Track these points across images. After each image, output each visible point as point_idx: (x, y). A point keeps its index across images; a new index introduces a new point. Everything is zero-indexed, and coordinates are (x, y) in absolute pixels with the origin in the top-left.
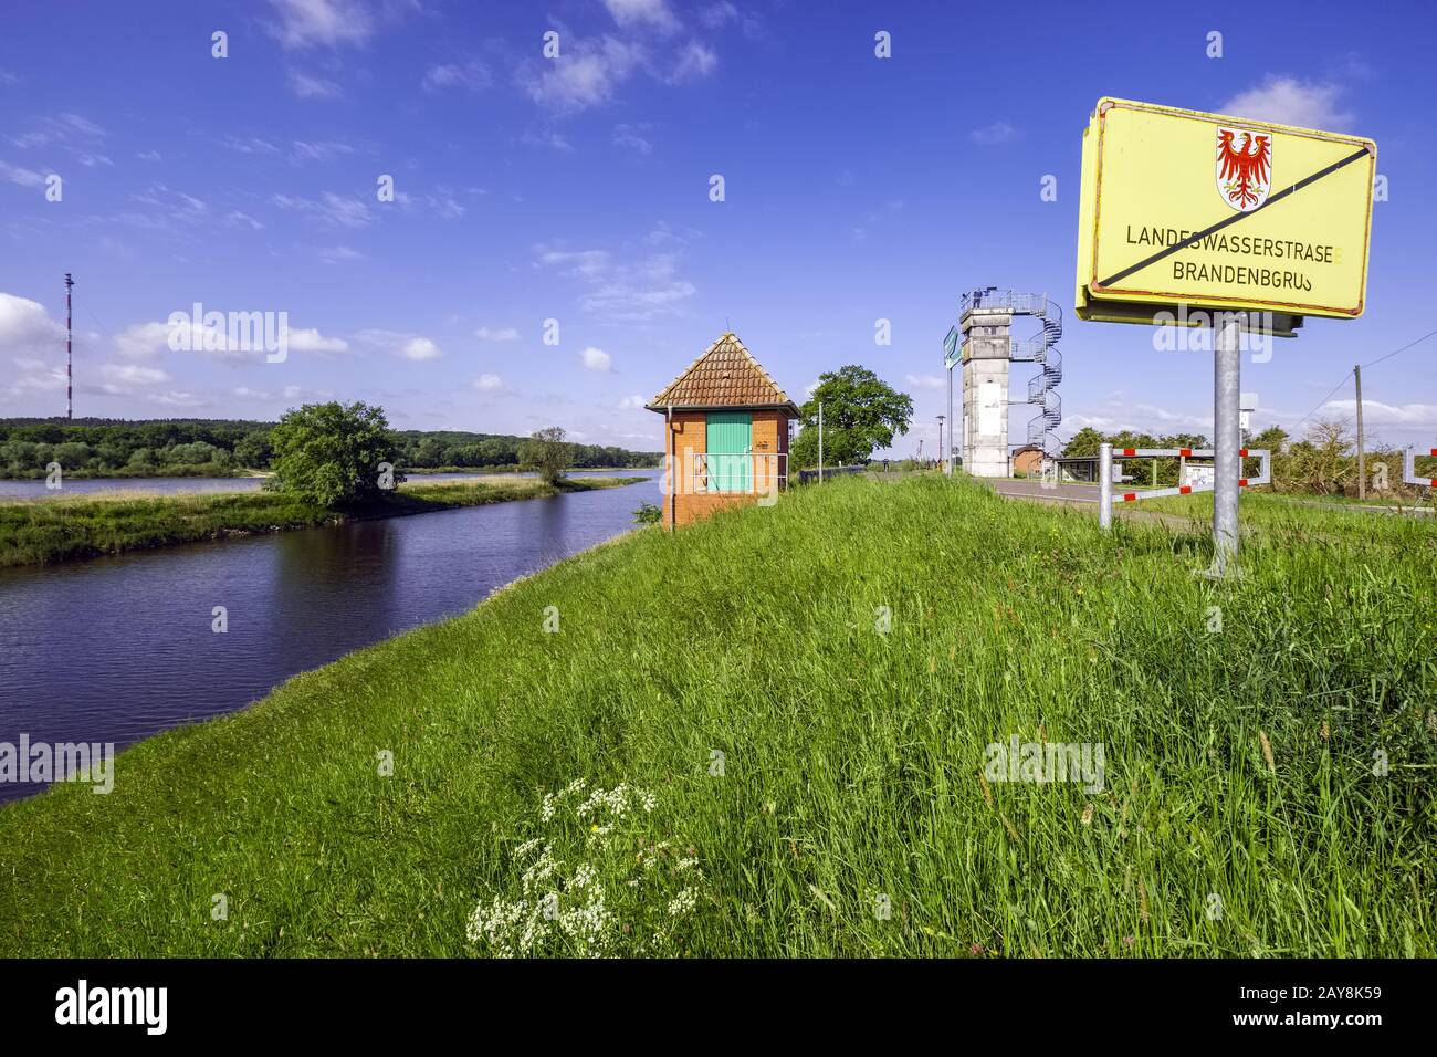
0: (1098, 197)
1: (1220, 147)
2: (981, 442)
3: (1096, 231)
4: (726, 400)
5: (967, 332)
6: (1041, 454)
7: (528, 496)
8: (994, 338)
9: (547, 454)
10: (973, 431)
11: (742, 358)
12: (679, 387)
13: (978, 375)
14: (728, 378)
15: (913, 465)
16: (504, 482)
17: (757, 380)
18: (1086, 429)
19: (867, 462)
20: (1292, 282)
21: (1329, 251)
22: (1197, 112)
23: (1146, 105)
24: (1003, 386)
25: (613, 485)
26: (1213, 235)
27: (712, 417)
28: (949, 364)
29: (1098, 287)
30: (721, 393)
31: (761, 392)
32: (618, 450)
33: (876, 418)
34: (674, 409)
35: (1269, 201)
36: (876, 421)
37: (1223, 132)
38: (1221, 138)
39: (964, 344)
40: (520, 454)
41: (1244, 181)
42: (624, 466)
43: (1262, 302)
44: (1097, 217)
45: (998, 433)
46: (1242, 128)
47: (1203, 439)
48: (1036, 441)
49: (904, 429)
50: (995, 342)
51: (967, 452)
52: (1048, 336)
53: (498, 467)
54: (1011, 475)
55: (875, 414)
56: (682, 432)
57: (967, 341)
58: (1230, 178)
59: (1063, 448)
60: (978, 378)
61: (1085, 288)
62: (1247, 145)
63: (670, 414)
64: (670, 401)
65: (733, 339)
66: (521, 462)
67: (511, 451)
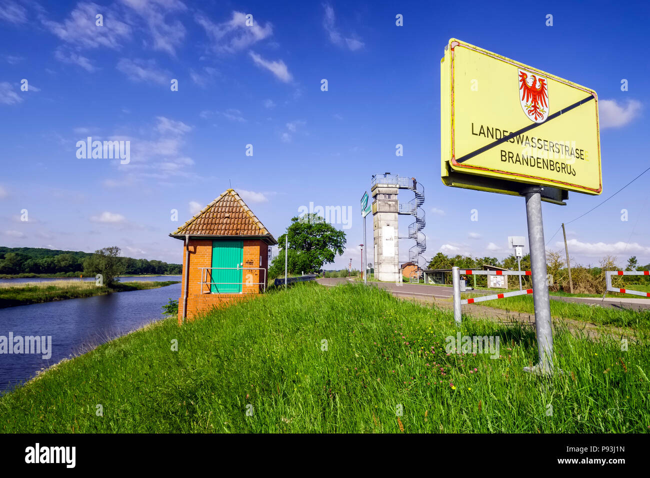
0: (453, 101)
1: (521, 81)
2: (384, 260)
3: (453, 124)
4: (226, 232)
5: (375, 197)
6: (416, 267)
7: (88, 294)
8: (390, 201)
9: (106, 265)
10: (380, 254)
11: (239, 205)
12: (195, 222)
13: (382, 222)
14: (228, 217)
15: (346, 274)
16: (70, 285)
17: (247, 220)
18: (439, 254)
19: (319, 272)
20: (566, 169)
21: (582, 152)
22: (506, 58)
23: (478, 48)
24: (395, 228)
25: (153, 286)
26: (521, 135)
27: (216, 243)
28: (364, 214)
29: (455, 163)
30: (223, 227)
31: (250, 227)
32: (160, 262)
33: (325, 245)
34: (190, 237)
35: (550, 118)
36: (325, 247)
37: (521, 72)
38: (520, 76)
39: (373, 203)
40: (85, 264)
41: (535, 104)
42: (163, 273)
43: (552, 181)
44: (453, 115)
45: (393, 255)
46: (531, 72)
47: (497, 260)
48: (414, 260)
49: (341, 252)
50: (390, 203)
51: (376, 266)
52: (417, 201)
53: (68, 274)
54: (401, 280)
55: (324, 242)
56: (195, 252)
57: (375, 202)
58: (527, 101)
59: (428, 264)
60: (382, 224)
61: (448, 163)
62: (535, 82)
63: (187, 240)
64: (188, 232)
65: (233, 193)
66: (85, 270)
67: (79, 262)
